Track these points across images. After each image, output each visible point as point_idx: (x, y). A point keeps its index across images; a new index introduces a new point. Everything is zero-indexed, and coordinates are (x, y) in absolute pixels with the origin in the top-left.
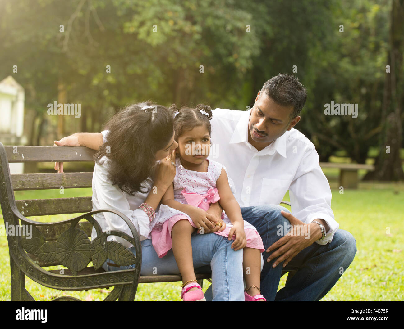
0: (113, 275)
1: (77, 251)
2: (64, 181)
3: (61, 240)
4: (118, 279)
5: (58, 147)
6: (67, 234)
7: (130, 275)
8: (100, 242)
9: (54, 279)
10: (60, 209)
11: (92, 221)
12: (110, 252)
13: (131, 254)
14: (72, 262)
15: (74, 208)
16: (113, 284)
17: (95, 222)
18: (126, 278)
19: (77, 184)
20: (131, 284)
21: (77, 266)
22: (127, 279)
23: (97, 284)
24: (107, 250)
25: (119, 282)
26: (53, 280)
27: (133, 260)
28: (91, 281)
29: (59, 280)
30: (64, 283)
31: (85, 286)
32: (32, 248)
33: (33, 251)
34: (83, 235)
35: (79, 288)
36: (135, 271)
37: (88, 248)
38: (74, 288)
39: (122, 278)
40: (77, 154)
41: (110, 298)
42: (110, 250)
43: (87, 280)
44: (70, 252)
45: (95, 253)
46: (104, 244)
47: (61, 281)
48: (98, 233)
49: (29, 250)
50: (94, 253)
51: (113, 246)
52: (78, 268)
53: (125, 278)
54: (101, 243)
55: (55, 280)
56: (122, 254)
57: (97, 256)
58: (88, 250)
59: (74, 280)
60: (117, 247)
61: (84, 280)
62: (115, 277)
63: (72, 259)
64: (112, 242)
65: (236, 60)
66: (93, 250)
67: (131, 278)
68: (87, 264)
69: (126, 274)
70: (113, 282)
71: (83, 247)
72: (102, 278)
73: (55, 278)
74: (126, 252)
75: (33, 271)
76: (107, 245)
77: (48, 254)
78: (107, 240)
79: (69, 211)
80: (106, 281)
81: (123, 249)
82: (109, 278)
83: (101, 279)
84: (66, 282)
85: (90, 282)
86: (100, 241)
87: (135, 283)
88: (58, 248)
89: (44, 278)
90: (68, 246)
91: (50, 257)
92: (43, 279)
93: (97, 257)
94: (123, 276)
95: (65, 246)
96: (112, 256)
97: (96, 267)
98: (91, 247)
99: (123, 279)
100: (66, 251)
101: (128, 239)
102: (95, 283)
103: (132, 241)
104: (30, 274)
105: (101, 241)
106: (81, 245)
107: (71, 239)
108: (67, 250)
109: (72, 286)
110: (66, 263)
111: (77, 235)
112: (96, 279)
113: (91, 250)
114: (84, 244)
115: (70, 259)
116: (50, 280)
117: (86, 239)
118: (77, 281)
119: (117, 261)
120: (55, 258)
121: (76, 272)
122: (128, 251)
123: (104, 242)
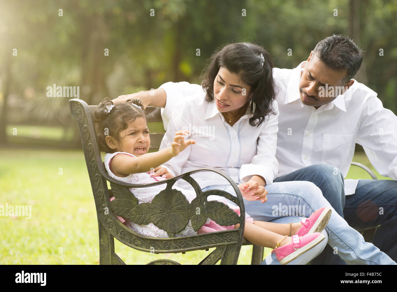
0: (215, 236)
1: (174, 212)
3: (156, 201)
4: (220, 240)
6: (163, 195)
7: (233, 235)
9: (149, 242)
11: (191, 181)
12: (211, 212)
13: (235, 214)
14: (169, 223)
16: (215, 245)
17: (194, 182)
20: (235, 244)
21: (175, 228)
22: (230, 240)
23: (196, 245)
24: (208, 211)
25: (221, 242)
26: (147, 243)
27: (237, 219)
28: (190, 242)
29: (154, 243)
30: (160, 245)
31: (183, 248)
32: (123, 211)
33: (125, 213)
34: (181, 195)
35: (177, 250)
36: (239, 231)
37: (187, 209)
38: (171, 250)
39: (225, 238)
41: (212, 259)
42: (211, 210)
43: (185, 242)
44: (166, 213)
46: (205, 204)
47: (157, 244)
48: (198, 193)
49: (120, 213)
50: (193, 214)
51: (214, 205)
52: (175, 229)
53: (228, 238)
54: (201, 203)
55: (150, 243)
56: (224, 214)
57: (197, 216)
58: (187, 210)
59: (171, 242)
60: (219, 207)
61: (182, 242)
62: (217, 238)
63: (169, 221)
64: (213, 202)
67: (235, 238)
69: (229, 234)
71: (180, 207)
72: (203, 239)
73: (149, 241)
74: (229, 212)
75: (124, 235)
76: (208, 205)
77: (142, 216)
78: (207, 200)
80: (207, 242)
81: (226, 208)
82: (211, 238)
84: (162, 245)
85: (189, 243)
86: (199, 201)
87: (239, 243)
88: (152, 210)
89: (137, 241)
90: (164, 207)
91: (144, 219)
92: (137, 243)
93: (197, 218)
94: (226, 237)
95: (161, 207)
96: (213, 216)
97: (196, 228)
98: (189, 207)
99: (226, 240)
100: (162, 213)
101: (231, 198)
102: (195, 244)
103: (235, 200)
104: (121, 238)
105: (201, 201)
106: (179, 206)
107: (167, 200)
108: (162, 212)
109: (169, 248)
111: (175, 195)
112: (196, 240)
113: (190, 210)
114: (183, 205)
115: (166, 220)
116: (144, 243)
117: (184, 200)
118: (174, 242)
119: (219, 221)
120: (149, 220)
121: (173, 234)
122: (231, 211)
123: (204, 201)
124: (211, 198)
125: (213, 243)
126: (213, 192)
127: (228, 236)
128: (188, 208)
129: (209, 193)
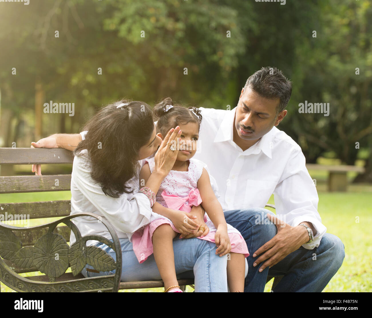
0: (92, 282)
1: (55, 256)
2: (41, 185)
3: (39, 245)
4: (97, 286)
5: (35, 149)
6: (45, 239)
7: (110, 281)
8: (78, 247)
9: (31, 286)
10: (37, 214)
11: (71, 226)
12: (89, 258)
13: (111, 260)
14: (50, 268)
15: (51, 212)
16: (93, 290)
17: (74, 226)
18: (106, 285)
19: (55, 187)
20: (111, 290)
21: (55, 272)
22: (107, 286)
23: (75, 290)
24: (86, 256)
25: (99, 288)
26: (29, 286)
27: (113, 265)
29: (36, 287)
30: (42, 290)
32: (8, 254)
33: (9, 256)
34: (61, 240)
36: (115, 277)
39: (102, 284)
40: (55, 156)
42: (89, 255)
43: (65, 287)
44: (48, 257)
45: (74, 258)
46: (83, 249)
47: (38, 288)
49: (5, 256)
50: (73, 259)
51: (92, 251)
52: (56, 274)
54: (80, 248)
55: (32, 287)
56: (101, 260)
57: (76, 261)
58: (66, 255)
59: (52, 286)
60: (97, 252)
61: (62, 286)
62: (94, 284)
63: (50, 265)
64: (91, 247)
65: (221, 59)
66: (72, 256)
67: (111, 284)
68: (65, 270)
69: (105, 280)
70: (92, 288)
71: (61, 252)
72: (81, 284)
74: (106, 257)
75: (9, 277)
76: (86, 250)
77: (25, 259)
78: (86, 245)
79: (47, 215)
80: (86, 287)
81: (103, 254)
82: (88, 284)
83: (80, 285)
84: (44, 289)
85: (68, 288)
86: (79, 246)
87: (115, 289)
88: (35, 253)
89: (20, 285)
90: (46, 251)
91: (27, 263)
93: (76, 263)
95: (43, 251)
96: (91, 262)
97: (75, 272)
98: (70, 252)
99: (103, 286)
100: (43, 257)
101: (108, 243)
102: (73, 289)
103: (112, 246)
104: (6, 280)
105: (80, 246)
106: (59, 250)
107: (49, 244)
108: (44, 255)
110: (43, 270)
111: (55, 239)
112: (75, 285)
113: (69, 255)
114: (63, 249)
115: (48, 265)
116: (27, 287)
117: (65, 244)
118: (55, 287)
119: (96, 266)
120: (32, 264)
121: (54, 278)
122: (108, 256)
123: (83, 246)
125: (91, 289)
126: (92, 237)
127: (105, 282)
128: (68, 253)
129: (87, 238)
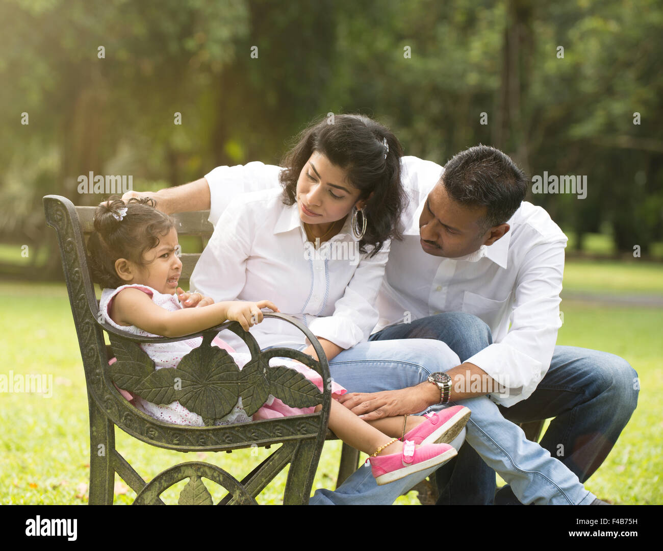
0: (281, 424)
1: (213, 384)
3: (185, 366)
4: (290, 431)
6: (196, 356)
7: (311, 423)
8: (256, 368)
9: (171, 433)
11: (242, 334)
12: (274, 386)
13: (314, 389)
14: (205, 403)
16: (282, 438)
17: (247, 335)
18: (304, 429)
20: (314, 438)
21: (215, 410)
22: (306, 431)
23: (250, 439)
24: (270, 383)
25: (292, 435)
26: (168, 434)
27: (318, 397)
28: (239, 434)
29: (180, 434)
30: (191, 439)
31: (229, 443)
32: (130, 381)
33: (132, 385)
34: (225, 357)
35: (218, 446)
36: (321, 417)
37: (235, 379)
38: (208, 447)
39: (298, 428)
41: (275, 462)
42: (274, 381)
43: (232, 433)
44: (201, 386)
45: (248, 386)
46: (265, 371)
47: (185, 436)
48: (253, 353)
49: (125, 384)
50: (246, 388)
51: (280, 374)
52: (215, 413)
53: (303, 427)
54: (259, 370)
55: (173, 435)
56: (297, 389)
57: (252, 391)
58: (235, 382)
59: (209, 433)
60: (289, 377)
61: (227, 433)
62: (285, 428)
63: (205, 399)
64: (278, 369)
66: (243, 383)
67: (314, 428)
68: (232, 406)
69: (304, 421)
70: (281, 435)
71: (225, 377)
72: (261, 429)
73: (173, 432)
74: (304, 385)
75: (131, 420)
76: (270, 374)
77: (161, 390)
78: (268, 365)
80: (269, 433)
81: (300, 379)
82: (274, 428)
83: (258, 430)
84: (194, 438)
85: (238, 436)
86: (256, 366)
87: (321, 436)
89: (152, 431)
90: (198, 376)
91: (164, 395)
92: (151, 434)
93: (251, 394)
94: (299, 426)
95: (192, 375)
96: (278, 392)
97: (249, 410)
98: (240, 377)
99: (299, 430)
100: (193, 385)
101: (308, 362)
102: (247, 437)
103: (315, 366)
104: (126, 425)
105: (258, 366)
106: (222, 374)
107: (203, 364)
108: (194, 383)
109: (205, 444)
110: (193, 406)
111: (215, 356)
112: (250, 431)
113: (240, 381)
114: (228, 373)
115: (201, 398)
116: (164, 434)
117: (232, 364)
118: (213, 434)
119: (287, 399)
120: (173, 397)
121: (212, 419)
122: (307, 383)
123: (264, 367)
124: (275, 362)
125: (278, 436)
126: (280, 352)
127: (302, 426)
128: (238, 377)
129: (272, 354)
